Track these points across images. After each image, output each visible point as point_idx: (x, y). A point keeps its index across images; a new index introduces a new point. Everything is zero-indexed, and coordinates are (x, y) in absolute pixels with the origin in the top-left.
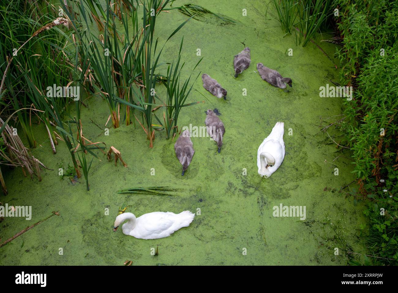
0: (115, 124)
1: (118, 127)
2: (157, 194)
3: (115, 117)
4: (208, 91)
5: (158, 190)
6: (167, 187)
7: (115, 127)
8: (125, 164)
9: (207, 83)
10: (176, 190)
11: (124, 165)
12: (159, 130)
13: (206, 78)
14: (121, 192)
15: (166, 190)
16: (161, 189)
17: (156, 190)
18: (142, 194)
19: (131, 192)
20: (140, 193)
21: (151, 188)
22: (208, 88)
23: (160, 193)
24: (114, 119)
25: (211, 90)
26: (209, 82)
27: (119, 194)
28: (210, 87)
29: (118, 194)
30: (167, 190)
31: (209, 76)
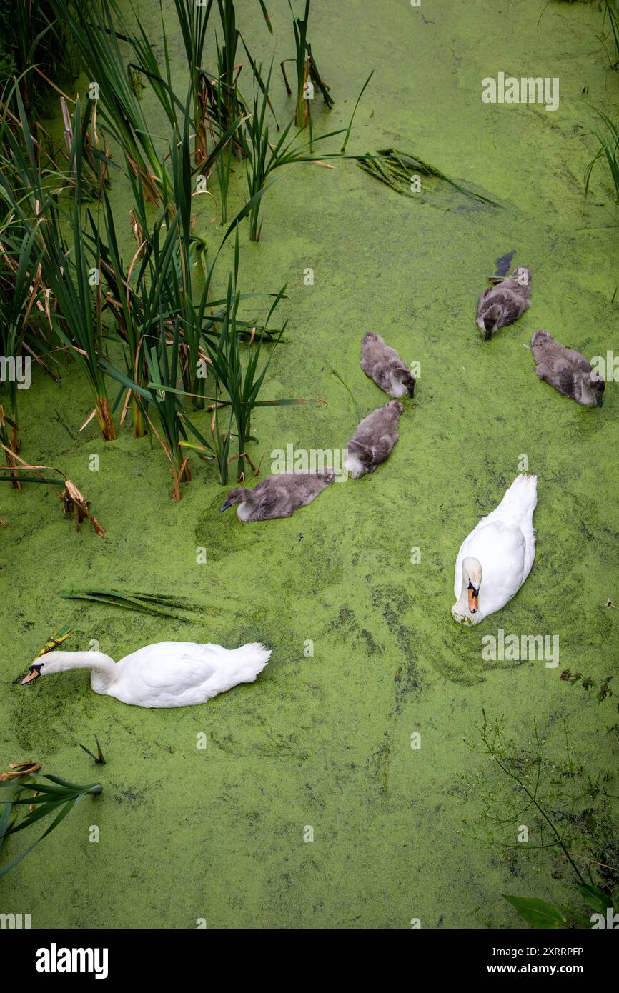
0: (106, 429)
1: (113, 438)
2: (152, 613)
3: (106, 413)
4: (370, 377)
5: (160, 603)
6: (184, 598)
7: (107, 438)
8: (101, 528)
9: (369, 356)
10: (202, 610)
11: (97, 530)
12: (207, 459)
13: (371, 344)
14: (68, 594)
15: (176, 607)
16: (166, 601)
17: (154, 602)
18: (118, 606)
19: (91, 597)
20: (112, 604)
21: (141, 596)
22: (370, 369)
23: (160, 610)
24: (104, 416)
25: (376, 375)
26: (375, 356)
27: (63, 599)
28: (375, 367)
29: (62, 597)
30: (180, 607)
31: (381, 339)
